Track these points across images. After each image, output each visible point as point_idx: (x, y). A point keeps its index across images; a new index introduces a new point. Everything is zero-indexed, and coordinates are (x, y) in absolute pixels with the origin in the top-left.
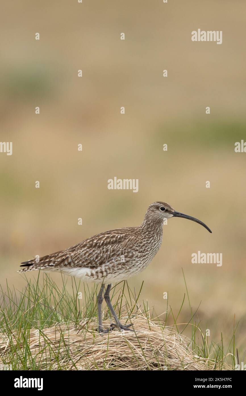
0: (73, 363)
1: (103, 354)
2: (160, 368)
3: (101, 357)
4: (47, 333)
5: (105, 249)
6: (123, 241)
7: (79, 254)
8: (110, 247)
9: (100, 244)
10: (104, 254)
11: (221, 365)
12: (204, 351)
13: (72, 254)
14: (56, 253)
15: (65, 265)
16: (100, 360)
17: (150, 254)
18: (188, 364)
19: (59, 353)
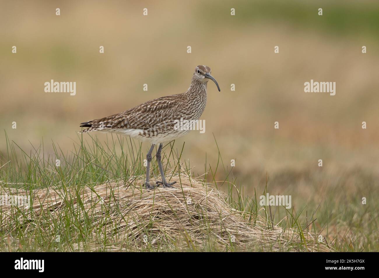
0: (122, 216)
1: (149, 208)
2: (200, 220)
3: (148, 211)
4: (99, 189)
5: (158, 114)
6: (174, 106)
7: (134, 117)
8: (162, 111)
9: (154, 109)
10: (157, 118)
11: (255, 217)
12: (240, 204)
13: (128, 117)
14: (113, 116)
15: (122, 127)
16: (146, 214)
17: (195, 115)
18: (226, 216)
19: (110, 207)
